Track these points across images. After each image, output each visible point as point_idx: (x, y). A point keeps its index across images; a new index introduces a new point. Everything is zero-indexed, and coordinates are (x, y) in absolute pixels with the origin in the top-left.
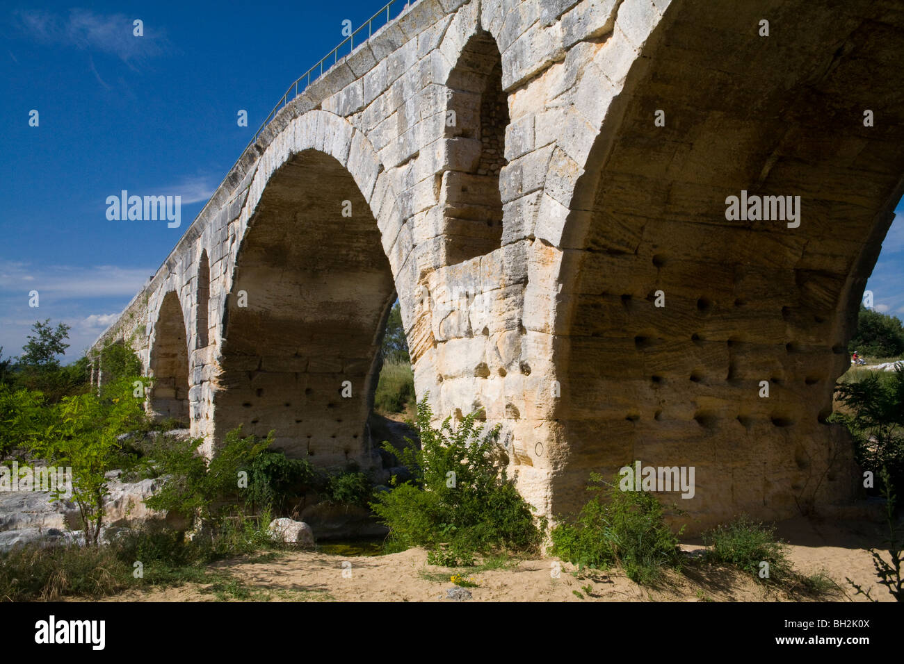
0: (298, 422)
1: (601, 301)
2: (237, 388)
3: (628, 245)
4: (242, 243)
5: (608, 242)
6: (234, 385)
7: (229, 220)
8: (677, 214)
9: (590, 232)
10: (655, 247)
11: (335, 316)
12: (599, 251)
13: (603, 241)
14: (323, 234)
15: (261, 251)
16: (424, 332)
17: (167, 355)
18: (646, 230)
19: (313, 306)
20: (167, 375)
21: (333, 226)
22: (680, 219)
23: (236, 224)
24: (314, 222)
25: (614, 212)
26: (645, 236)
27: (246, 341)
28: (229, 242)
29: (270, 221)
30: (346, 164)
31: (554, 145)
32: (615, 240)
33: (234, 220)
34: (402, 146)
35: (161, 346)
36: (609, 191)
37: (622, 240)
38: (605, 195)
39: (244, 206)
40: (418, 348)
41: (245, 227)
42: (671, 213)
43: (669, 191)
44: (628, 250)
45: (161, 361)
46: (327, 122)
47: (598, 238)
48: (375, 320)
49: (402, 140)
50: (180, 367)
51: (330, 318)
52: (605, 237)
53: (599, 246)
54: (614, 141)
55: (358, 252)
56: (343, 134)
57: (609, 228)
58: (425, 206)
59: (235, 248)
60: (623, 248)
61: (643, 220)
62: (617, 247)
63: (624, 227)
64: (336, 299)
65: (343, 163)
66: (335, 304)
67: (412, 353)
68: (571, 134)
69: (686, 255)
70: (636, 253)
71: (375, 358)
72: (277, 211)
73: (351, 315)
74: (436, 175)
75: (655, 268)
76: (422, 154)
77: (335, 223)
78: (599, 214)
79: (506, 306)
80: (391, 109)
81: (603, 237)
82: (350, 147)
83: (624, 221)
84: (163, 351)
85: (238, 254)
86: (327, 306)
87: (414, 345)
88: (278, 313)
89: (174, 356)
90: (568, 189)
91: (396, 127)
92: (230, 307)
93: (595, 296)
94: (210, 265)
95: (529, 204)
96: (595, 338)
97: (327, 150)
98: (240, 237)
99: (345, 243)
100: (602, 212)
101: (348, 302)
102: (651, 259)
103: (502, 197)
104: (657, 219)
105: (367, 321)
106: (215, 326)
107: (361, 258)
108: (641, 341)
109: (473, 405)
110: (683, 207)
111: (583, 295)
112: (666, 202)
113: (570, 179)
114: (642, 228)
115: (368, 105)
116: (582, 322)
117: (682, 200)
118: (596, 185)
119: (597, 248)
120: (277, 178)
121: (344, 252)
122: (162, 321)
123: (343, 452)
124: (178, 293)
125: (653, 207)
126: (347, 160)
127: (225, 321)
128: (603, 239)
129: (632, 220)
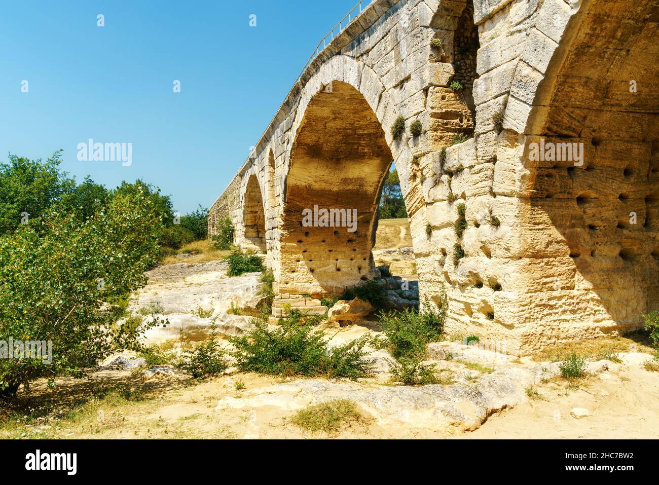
0: (330, 251)
1: (553, 172)
2: (293, 232)
3: (574, 130)
4: (294, 144)
5: (559, 129)
6: (292, 230)
7: (285, 130)
8: (612, 105)
9: (546, 122)
10: (594, 131)
11: (350, 187)
12: (552, 136)
13: (555, 128)
14: (343, 136)
15: (305, 149)
16: (417, 197)
17: (252, 212)
18: (588, 119)
19: (337, 181)
20: (253, 224)
21: (348, 131)
22: (615, 109)
23: (289, 133)
24: (337, 129)
25: (564, 106)
26: (587, 123)
27: (298, 203)
28: (286, 144)
29: (310, 129)
30: (359, 88)
31: (518, 58)
32: (564, 127)
33: (288, 131)
34: (397, 73)
35: (248, 207)
36: (563, 90)
37: (569, 127)
38: (559, 94)
39: (294, 121)
40: (413, 208)
41: (295, 134)
42: (608, 105)
43: (608, 88)
44: (574, 134)
45: (249, 216)
46: (346, 62)
47: (552, 126)
48: (375, 189)
49: (397, 69)
50: (259, 219)
51: (348, 188)
52: (557, 125)
53: (552, 132)
54: (569, 51)
55: (364, 146)
56: (356, 68)
57: (560, 118)
58: (416, 112)
59: (290, 147)
60: (571, 133)
61: (586, 111)
62: (565, 132)
63: (572, 117)
64: (351, 177)
65: (357, 88)
66: (351, 180)
67: (408, 211)
68: (533, 49)
69: (617, 136)
70: (579, 136)
71: (375, 211)
72: (314, 123)
73: (360, 186)
74: (424, 90)
75: (594, 147)
76: (412, 77)
77: (350, 129)
78: (554, 108)
79: (479, 178)
80: (389, 48)
81: (555, 125)
82: (361, 77)
83: (572, 112)
84: (250, 209)
85: (291, 151)
86: (345, 181)
87: (410, 206)
88: (316, 186)
89: (256, 212)
90: (531, 90)
91: (393, 60)
92: (288, 182)
93: (548, 168)
94: (275, 158)
95: (498, 104)
96: (548, 199)
97: (346, 81)
98: (293, 140)
99: (356, 141)
100: (556, 107)
101: (359, 178)
102: (591, 140)
103: (475, 101)
104: (597, 110)
105: (370, 190)
106: (279, 195)
107: (366, 150)
108: (581, 200)
109: (454, 246)
110: (617, 100)
111: (540, 168)
112: (605, 97)
113: (533, 83)
114: (585, 118)
115: (373, 48)
116: (539, 188)
117: (617, 94)
118: (553, 86)
119: (551, 134)
120: (314, 101)
121: (355, 147)
122: (248, 192)
123: (357, 268)
124: (257, 176)
125: (595, 101)
126: (359, 86)
127: (285, 192)
128: (555, 127)
129: (577, 111)
